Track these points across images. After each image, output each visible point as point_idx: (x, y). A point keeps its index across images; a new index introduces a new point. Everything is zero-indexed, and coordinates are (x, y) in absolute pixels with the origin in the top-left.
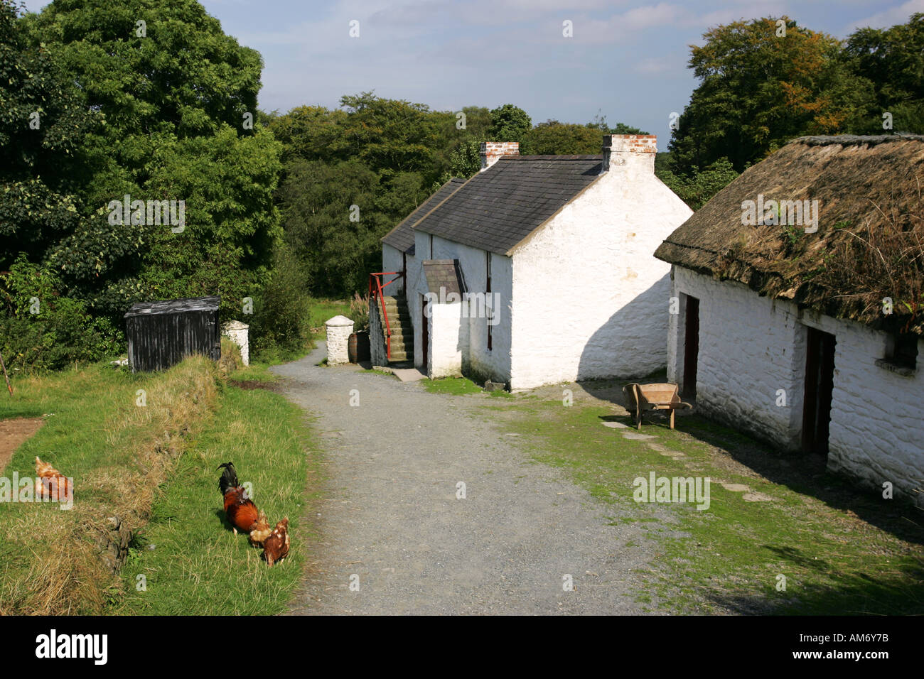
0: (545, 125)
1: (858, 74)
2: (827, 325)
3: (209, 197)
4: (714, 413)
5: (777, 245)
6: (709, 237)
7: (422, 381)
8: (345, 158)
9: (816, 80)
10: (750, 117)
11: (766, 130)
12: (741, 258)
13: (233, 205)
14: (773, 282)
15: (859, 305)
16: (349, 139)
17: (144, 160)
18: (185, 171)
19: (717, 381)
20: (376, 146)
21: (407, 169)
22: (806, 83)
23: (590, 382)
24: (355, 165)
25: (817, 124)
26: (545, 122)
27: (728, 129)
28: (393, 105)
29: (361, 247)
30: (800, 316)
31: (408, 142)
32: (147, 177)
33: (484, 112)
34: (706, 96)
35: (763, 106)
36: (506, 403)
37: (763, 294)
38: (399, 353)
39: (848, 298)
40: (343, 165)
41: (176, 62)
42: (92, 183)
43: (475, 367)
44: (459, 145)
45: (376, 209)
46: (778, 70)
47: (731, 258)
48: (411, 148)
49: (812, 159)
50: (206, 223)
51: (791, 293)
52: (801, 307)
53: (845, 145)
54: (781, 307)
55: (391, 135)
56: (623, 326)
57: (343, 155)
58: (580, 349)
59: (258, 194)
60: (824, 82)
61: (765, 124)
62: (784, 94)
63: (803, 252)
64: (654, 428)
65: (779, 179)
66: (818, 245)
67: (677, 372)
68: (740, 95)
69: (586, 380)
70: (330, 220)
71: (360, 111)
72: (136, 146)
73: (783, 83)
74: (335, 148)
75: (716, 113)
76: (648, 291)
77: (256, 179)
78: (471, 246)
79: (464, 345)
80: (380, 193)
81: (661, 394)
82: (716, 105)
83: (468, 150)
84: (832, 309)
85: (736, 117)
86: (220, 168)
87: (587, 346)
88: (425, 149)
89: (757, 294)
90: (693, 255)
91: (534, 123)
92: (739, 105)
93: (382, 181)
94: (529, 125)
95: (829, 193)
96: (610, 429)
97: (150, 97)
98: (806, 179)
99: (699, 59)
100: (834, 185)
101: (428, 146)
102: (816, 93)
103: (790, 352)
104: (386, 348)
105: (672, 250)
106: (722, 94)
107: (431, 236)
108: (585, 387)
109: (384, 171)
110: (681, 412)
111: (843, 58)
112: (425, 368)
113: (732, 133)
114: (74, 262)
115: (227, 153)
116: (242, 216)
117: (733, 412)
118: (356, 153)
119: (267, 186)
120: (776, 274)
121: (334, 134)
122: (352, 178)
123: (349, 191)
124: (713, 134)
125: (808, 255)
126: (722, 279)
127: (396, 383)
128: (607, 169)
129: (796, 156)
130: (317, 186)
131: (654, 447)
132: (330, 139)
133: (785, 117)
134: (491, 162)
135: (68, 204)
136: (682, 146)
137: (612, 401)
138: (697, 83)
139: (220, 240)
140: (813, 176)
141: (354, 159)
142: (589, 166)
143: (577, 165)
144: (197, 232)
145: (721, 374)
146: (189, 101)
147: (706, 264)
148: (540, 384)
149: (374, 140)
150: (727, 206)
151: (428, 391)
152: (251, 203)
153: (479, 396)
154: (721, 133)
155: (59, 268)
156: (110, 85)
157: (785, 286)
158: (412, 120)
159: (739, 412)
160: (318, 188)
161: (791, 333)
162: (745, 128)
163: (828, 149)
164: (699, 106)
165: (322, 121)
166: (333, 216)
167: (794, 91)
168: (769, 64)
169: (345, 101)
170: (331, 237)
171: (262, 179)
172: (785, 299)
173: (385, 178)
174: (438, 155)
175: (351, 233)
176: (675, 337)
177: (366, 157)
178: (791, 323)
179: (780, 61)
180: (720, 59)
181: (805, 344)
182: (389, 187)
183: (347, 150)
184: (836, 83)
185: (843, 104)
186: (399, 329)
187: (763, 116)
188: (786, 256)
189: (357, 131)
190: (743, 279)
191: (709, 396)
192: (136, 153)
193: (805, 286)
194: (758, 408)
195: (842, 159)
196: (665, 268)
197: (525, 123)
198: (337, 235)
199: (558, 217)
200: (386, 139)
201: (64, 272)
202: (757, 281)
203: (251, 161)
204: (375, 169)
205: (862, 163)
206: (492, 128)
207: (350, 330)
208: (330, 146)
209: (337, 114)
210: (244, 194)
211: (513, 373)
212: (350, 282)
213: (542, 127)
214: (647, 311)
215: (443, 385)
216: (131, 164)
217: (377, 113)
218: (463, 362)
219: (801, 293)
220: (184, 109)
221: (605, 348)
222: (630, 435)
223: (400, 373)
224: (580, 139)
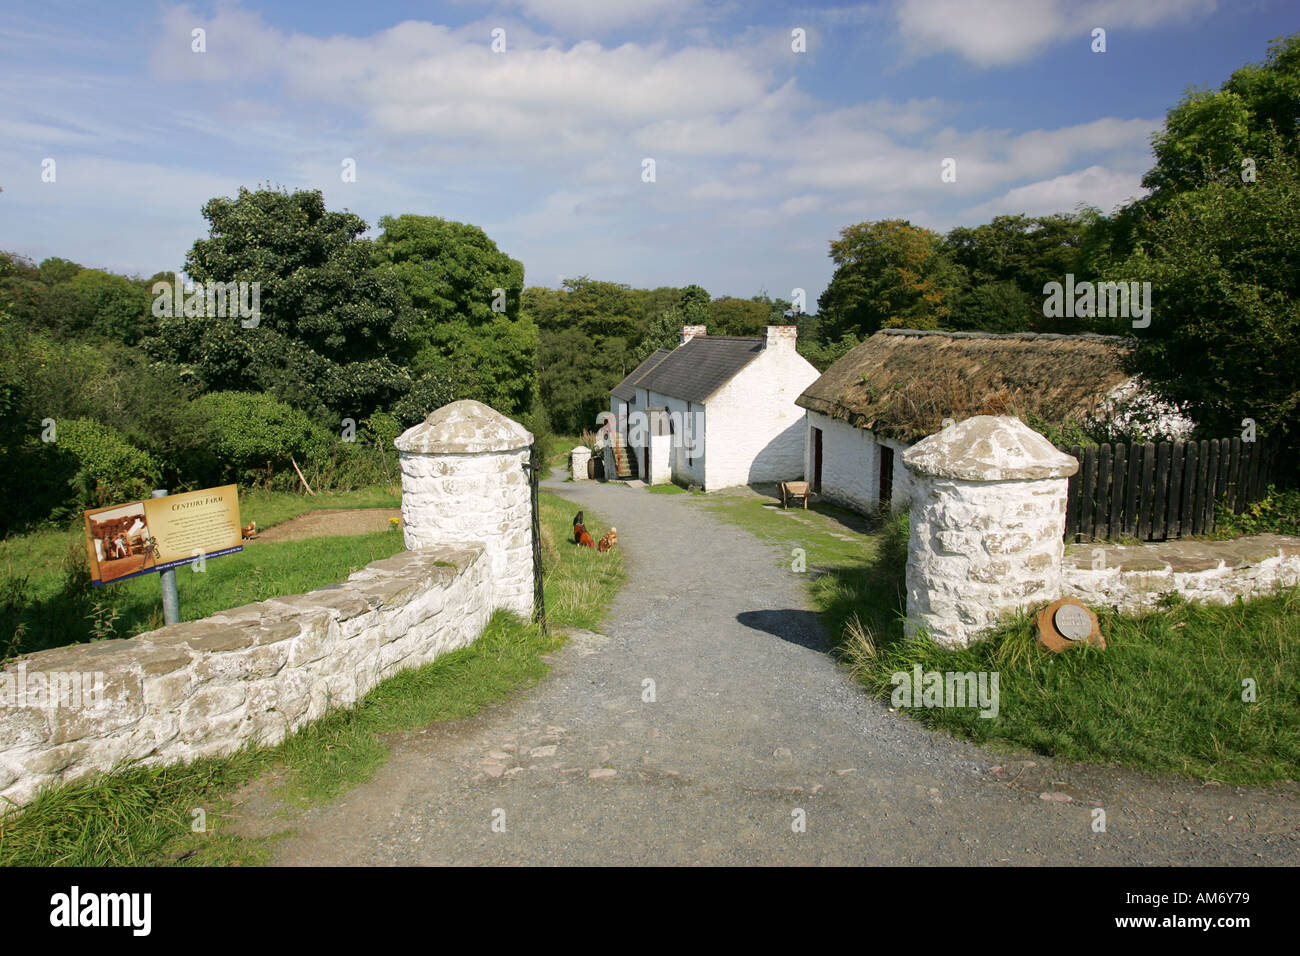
0: (720, 300)
1: (956, 261)
2: (890, 443)
3: (494, 364)
4: (832, 500)
5: (864, 397)
6: (827, 392)
7: (646, 487)
8: (566, 327)
9: (924, 267)
10: (875, 294)
11: (888, 303)
12: (844, 405)
13: (508, 369)
14: (860, 420)
15: (903, 432)
16: (570, 313)
17: (448, 341)
18: (478, 349)
19: (832, 480)
20: (590, 318)
21: (614, 335)
22: (917, 271)
23: (756, 485)
24: (575, 333)
25: (925, 300)
26: (721, 297)
27: (860, 304)
28: (603, 285)
29: (581, 396)
30: (876, 439)
31: (616, 314)
32: (451, 352)
33: (674, 291)
34: (843, 277)
35: (885, 286)
36: (703, 498)
37: (855, 427)
38: (626, 470)
39: (897, 428)
40: (565, 332)
41: (468, 273)
42: (415, 358)
43: (681, 477)
44: (656, 318)
45: (592, 367)
46: (895, 259)
47: (839, 405)
48: (617, 319)
49: (887, 344)
50: (492, 383)
51: (869, 426)
52: (875, 434)
53: (907, 336)
54: (866, 433)
55: (602, 309)
56: (777, 449)
57: (565, 325)
58: (749, 463)
59: (525, 362)
60: (929, 269)
61: (886, 299)
62: (901, 277)
63: (877, 401)
64: (794, 509)
65: (869, 356)
66: (886, 398)
67: (811, 476)
68: (867, 277)
69: (754, 483)
70: (557, 375)
71: (578, 291)
72: (443, 330)
73: (899, 269)
74: (559, 320)
75: (851, 291)
76: (793, 426)
77: (523, 352)
78: (677, 398)
79: (673, 463)
80: (594, 354)
81: (799, 489)
82: (850, 285)
83: (663, 322)
84: (889, 434)
85: (865, 294)
86: (499, 345)
87: (754, 462)
88: (629, 319)
89: (852, 427)
90: (817, 403)
91: (712, 299)
92: (868, 285)
93: (596, 344)
94: (709, 301)
95: (895, 366)
96: (768, 510)
97: (450, 297)
98: (883, 357)
99: (837, 251)
100: (897, 361)
101: (631, 317)
102: (924, 276)
103: (871, 460)
104: (617, 468)
105: (806, 400)
106: (854, 277)
107: (648, 391)
108: (753, 488)
109: (596, 337)
110: (812, 500)
111: (943, 250)
112: (647, 479)
113: (862, 306)
114: (411, 412)
115: (504, 335)
116: (514, 377)
117: (841, 498)
118: (575, 323)
119: (531, 356)
120: (862, 415)
121: (558, 309)
122: (573, 342)
123: (571, 353)
124: (848, 307)
125: (880, 403)
126: (834, 418)
127: (629, 489)
128: (765, 348)
129: (880, 342)
130: (547, 349)
131: (793, 517)
132: (555, 313)
133: (902, 294)
134: (687, 339)
135: (405, 374)
136: (827, 314)
137: (770, 495)
138: (837, 267)
139: (499, 394)
140: (887, 354)
141: (574, 328)
142: (754, 345)
143: (745, 344)
144: (485, 389)
145: (835, 476)
146: (476, 299)
147: (824, 409)
148: (724, 486)
149: (589, 313)
150: (839, 372)
151: (651, 492)
152: (521, 368)
153: (685, 495)
154: (855, 306)
155: (401, 416)
156: (427, 291)
157: (866, 422)
158: (618, 297)
159: (845, 498)
160: (547, 351)
161: (871, 448)
162: (872, 302)
163: (897, 338)
164: (838, 286)
165: (548, 298)
166: (559, 372)
167: (907, 275)
168: (888, 255)
169: (566, 283)
170: (558, 388)
171: (528, 352)
172: (867, 429)
173: (598, 342)
174: (639, 325)
175: (573, 385)
176: (809, 454)
177: (582, 327)
178: (872, 442)
179: (896, 253)
180: (853, 250)
181: (879, 455)
182: (601, 349)
183: (568, 321)
184: (939, 269)
185: (944, 285)
186: (625, 455)
187: (885, 293)
188: (869, 404)
189: (576, 306)
190: (845, 418)
191: (828, 489)
192: (444, 337)
193: (876, 422)
194: (855, 494)
195: (903, 345)
196: (802, 411)
197: (706, 299)
198: (562, 387)
199: (734, 379)
200: (598, 312)
201: (403, 418)
202: (852, 419)
203: (520, 340)
204: (589, 335)
205: (914, 348)
206: (681, 303)
207: (589, 456)
208: (555, 318)
209: (560, 293)
210: (516, 362)
211: (707, 480)
212: (572, 422)
213: (718, 301)
214: (792, 439)
215: (660, 489)
216: (440, 343)
217: (591, 292)
218: (672, 474)
219: (875, 426)
220: (472, 305)
221: (766, 463)
222: (780, 512)
223: (630, 483)
224: (748, 311)
